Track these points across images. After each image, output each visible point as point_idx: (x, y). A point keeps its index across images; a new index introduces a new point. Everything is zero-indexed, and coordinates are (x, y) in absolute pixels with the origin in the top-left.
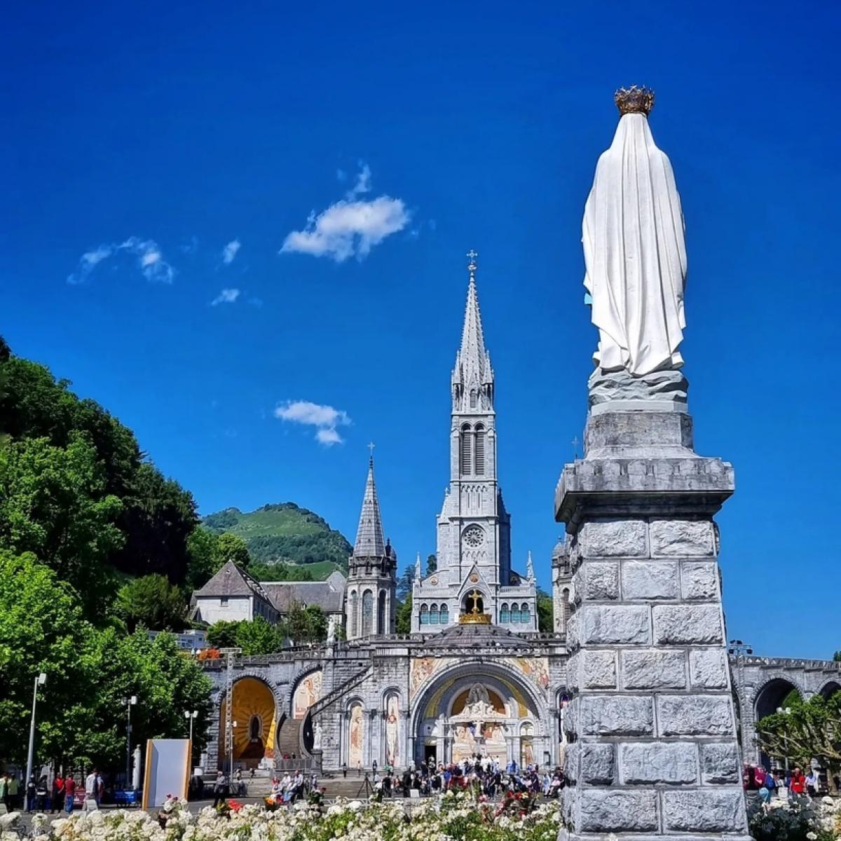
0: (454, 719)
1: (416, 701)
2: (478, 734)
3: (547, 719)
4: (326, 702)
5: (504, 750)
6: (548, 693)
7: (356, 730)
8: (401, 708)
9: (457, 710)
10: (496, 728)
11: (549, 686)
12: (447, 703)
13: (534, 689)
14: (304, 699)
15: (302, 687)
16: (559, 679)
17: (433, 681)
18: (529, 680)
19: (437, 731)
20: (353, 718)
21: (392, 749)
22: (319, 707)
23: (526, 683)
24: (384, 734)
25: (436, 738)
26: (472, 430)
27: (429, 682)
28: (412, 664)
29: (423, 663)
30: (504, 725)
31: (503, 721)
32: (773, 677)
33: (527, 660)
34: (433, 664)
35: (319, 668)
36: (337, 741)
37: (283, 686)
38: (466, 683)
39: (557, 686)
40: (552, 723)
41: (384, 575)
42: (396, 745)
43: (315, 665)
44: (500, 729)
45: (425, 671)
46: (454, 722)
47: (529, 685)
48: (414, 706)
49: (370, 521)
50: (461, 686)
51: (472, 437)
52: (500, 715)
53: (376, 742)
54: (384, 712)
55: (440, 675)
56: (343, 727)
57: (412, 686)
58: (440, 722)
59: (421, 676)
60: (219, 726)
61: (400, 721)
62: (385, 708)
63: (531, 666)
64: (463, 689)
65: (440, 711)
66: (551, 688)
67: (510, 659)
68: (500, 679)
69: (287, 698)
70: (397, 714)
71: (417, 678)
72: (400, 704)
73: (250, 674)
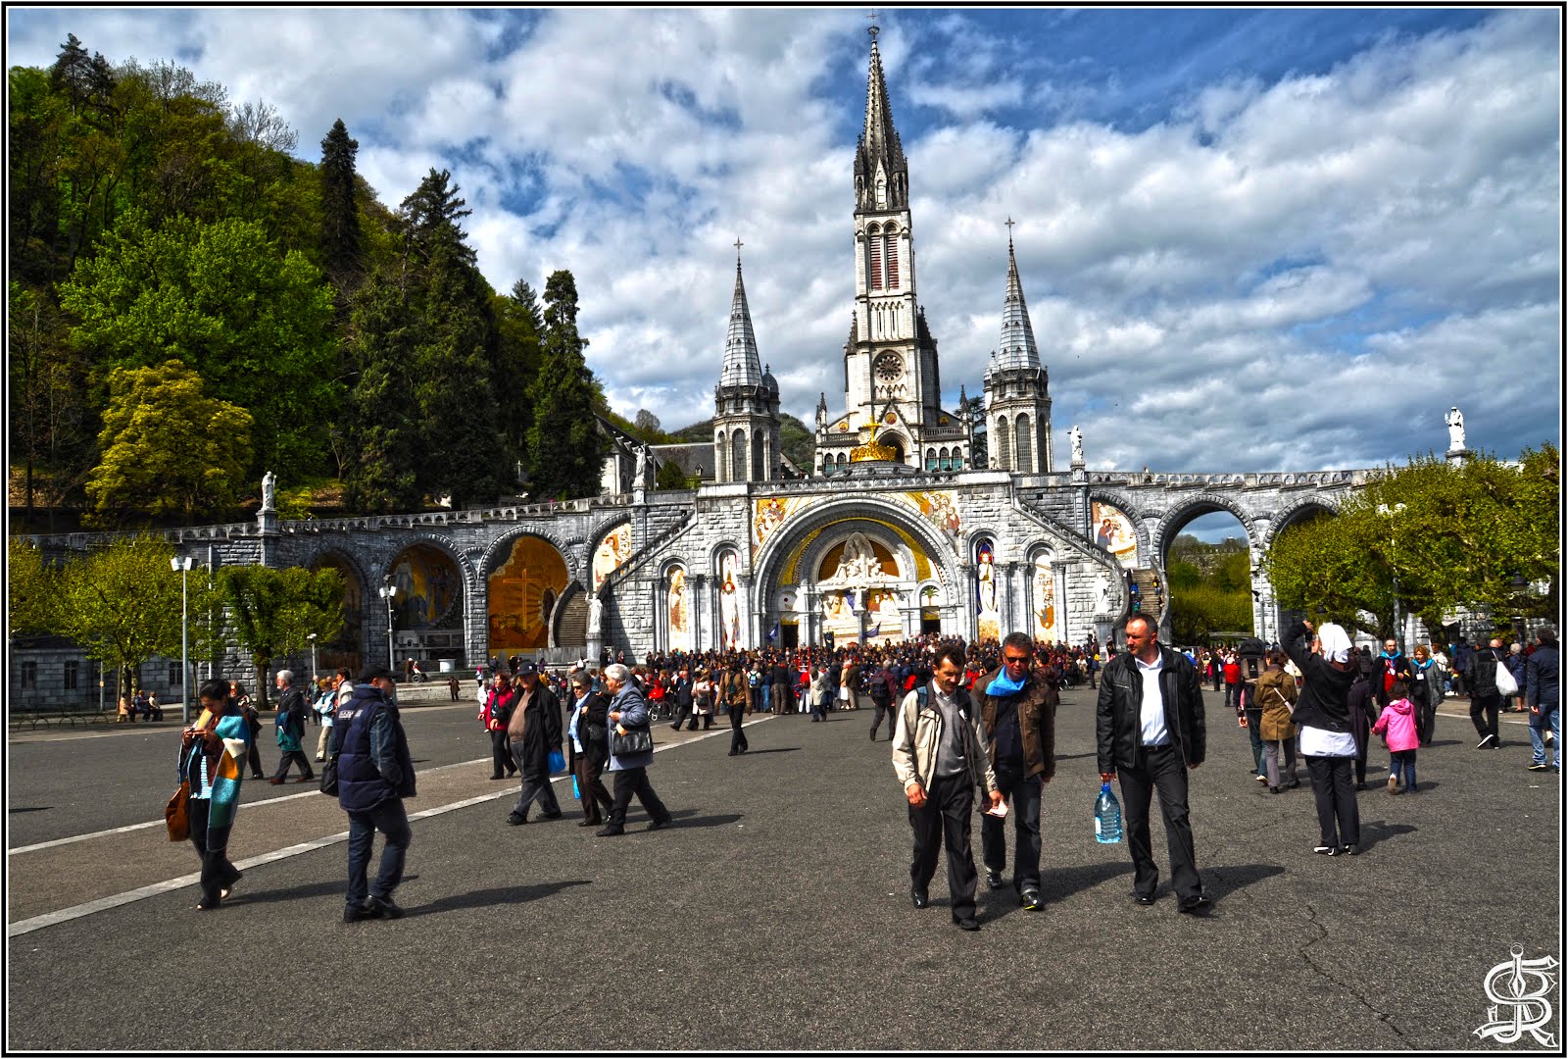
0: (822, 586)
1: (762, 561)
2: (859, 607)
3: (959, 580)
4: (632, 566)
5: (897, 628)
6: (960, 542)
7: (678, 605)
8: (740, 572)
9: (826, 572)
10: (886, 596)
11: (961, 530)
12: (813, 562)
13: (936, 535)
14: (605, 562)
15: (604, 548)
16: (974, 520)
17: (786, 531)
18: (929, 523)
19: (800, 604)
20: (672, 588)
21: (729, 630)
22: (624, 573)
23: (926, 528)
24: (717, 609)
25: (796, 613)
26: (882, 231)
27: (780, 533)
28: (754, 506)
29: (770, 505)
30: (898, 592)
31: (894, 586)
32: (1301, 502)
33: (925, 495)
34: (786, 506)
35: (626, 519)
36: (650, 621)
37: (576, 546)
38: (839, 533)
39: (971, 531)
40: (966, 585)
41: (759, 411)
42: (736, 624)
43: (619, 514)
44: (891, 597)
45: (774, 517)
46: (824, 589)
47: (930, 532)
48: (760, 569)
49: (739, 342)
50: (831, 538)
51: (882, 241)
52: (890, 578)
53: (706, 620)
54: (715, 577)
55: (796, 522)
56: (657, 602)
57: (756, 539)
58: (802, 591)
59: (769, 524)
60: (486, 603)
61: (741, 592)
62: (718, 572)
63: (933, 502)
64: (835, 542)
65: (801, 575)
66: (964, 533)
67: (900, 494)
68: (888, 525)
69: (583, 564)
70: (735, 580)
71: (762, 528)
72: (740, 565)
73: (529, 530)
